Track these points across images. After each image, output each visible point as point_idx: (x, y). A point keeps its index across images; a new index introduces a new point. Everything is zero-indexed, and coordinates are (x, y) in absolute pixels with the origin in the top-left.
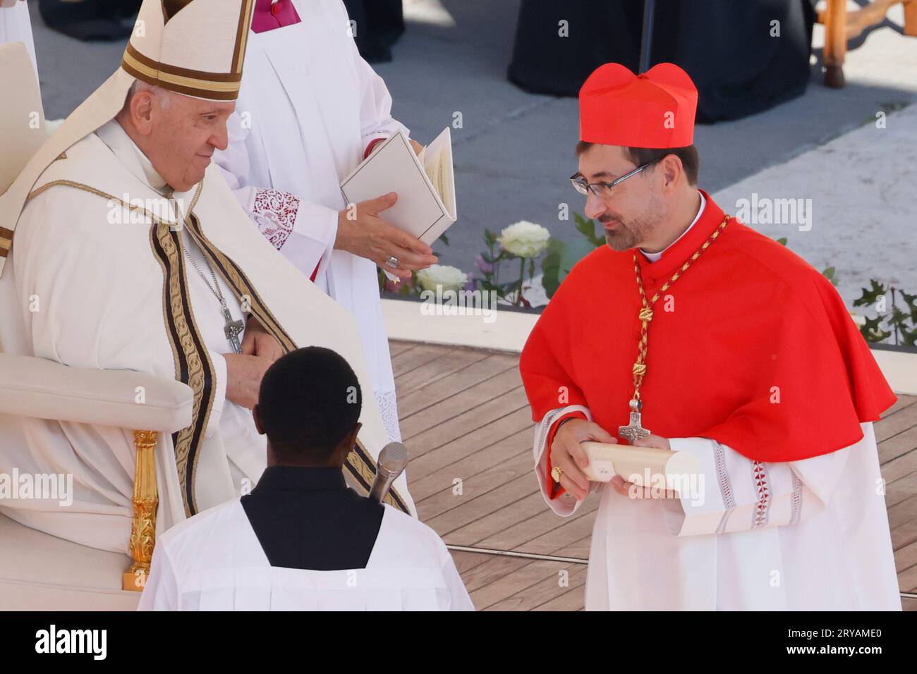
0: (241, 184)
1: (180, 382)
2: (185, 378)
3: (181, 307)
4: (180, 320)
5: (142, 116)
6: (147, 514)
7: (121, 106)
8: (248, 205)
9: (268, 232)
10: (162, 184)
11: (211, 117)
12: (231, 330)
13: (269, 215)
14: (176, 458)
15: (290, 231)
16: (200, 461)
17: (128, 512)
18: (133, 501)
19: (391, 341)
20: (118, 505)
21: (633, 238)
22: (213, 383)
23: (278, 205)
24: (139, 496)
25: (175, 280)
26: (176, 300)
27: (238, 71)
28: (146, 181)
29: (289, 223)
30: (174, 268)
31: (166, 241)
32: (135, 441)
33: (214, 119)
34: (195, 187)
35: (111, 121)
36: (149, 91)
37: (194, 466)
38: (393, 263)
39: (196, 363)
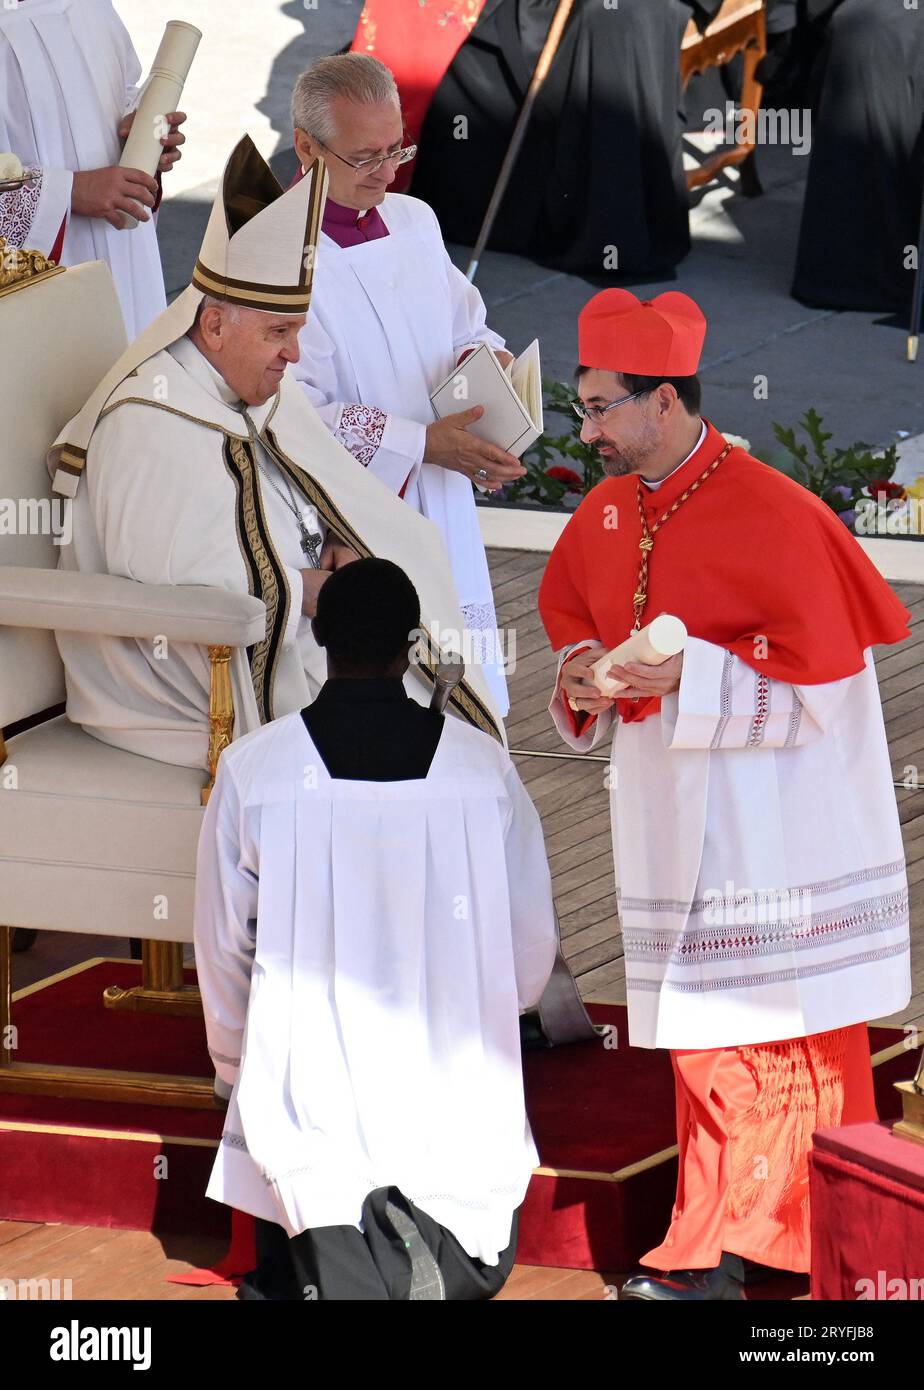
0: (329, 399)
1: (253, 597)
2: (258, 591)
3: (255, 522)
4: (253, 536)
5: (212, 331)
6: (223, 730)
7: (191, 322)
8: (335, 422)
9: (356, 447)
10: (235, 399)
11: (281, 331)
12: (308, 543)
13: (356, 431)
14: (252, 673)
15: (377, 447)
16: (277, 675)
17: (204, 728)
18: (208, 716)
19: (488, 549)
20: (196, 721)
21: (627, 465)
22: (288, 596)
23: (365, 421)
24: (215, 711)
25: (248, 494)
26: (250, 515)
27: (307, 283)
28: (219, 397)
29: (376, 438)
30: (248, 483)
31: (239, 456)
32: (209, 657)
33: (285, 333)
34: (272, 400)
35: (183, 336)
36: (218, 307)
37: (271, 680)
38: (482, 475)
39: (270, 577)
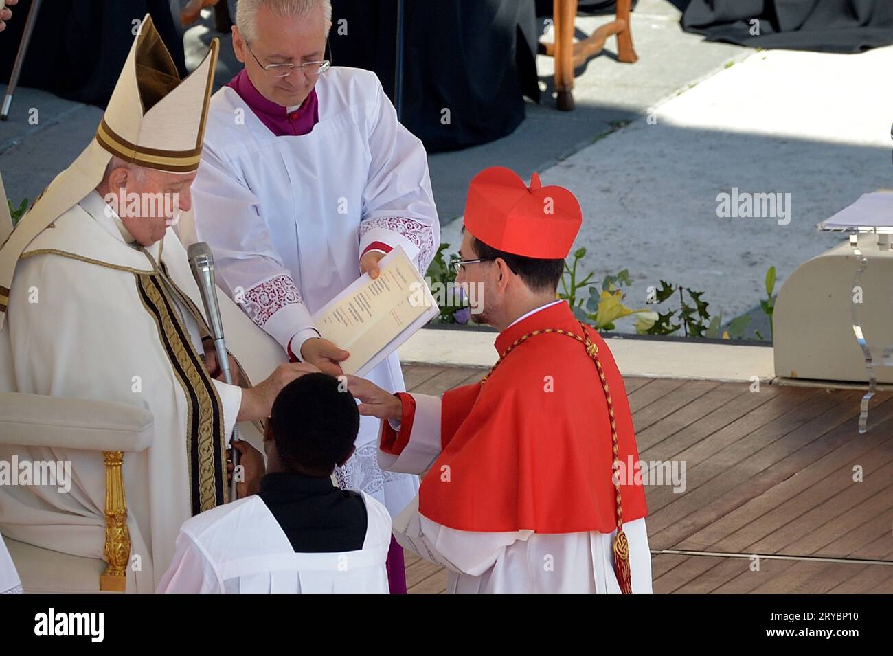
6: (119, 524)
7: (100, 179)
10: (132, 240)
17: (101, 522)
18: (106, 513)
24: (111, 508)
31: (150, 290)
32: (105, 461)
35: (93, 191)
